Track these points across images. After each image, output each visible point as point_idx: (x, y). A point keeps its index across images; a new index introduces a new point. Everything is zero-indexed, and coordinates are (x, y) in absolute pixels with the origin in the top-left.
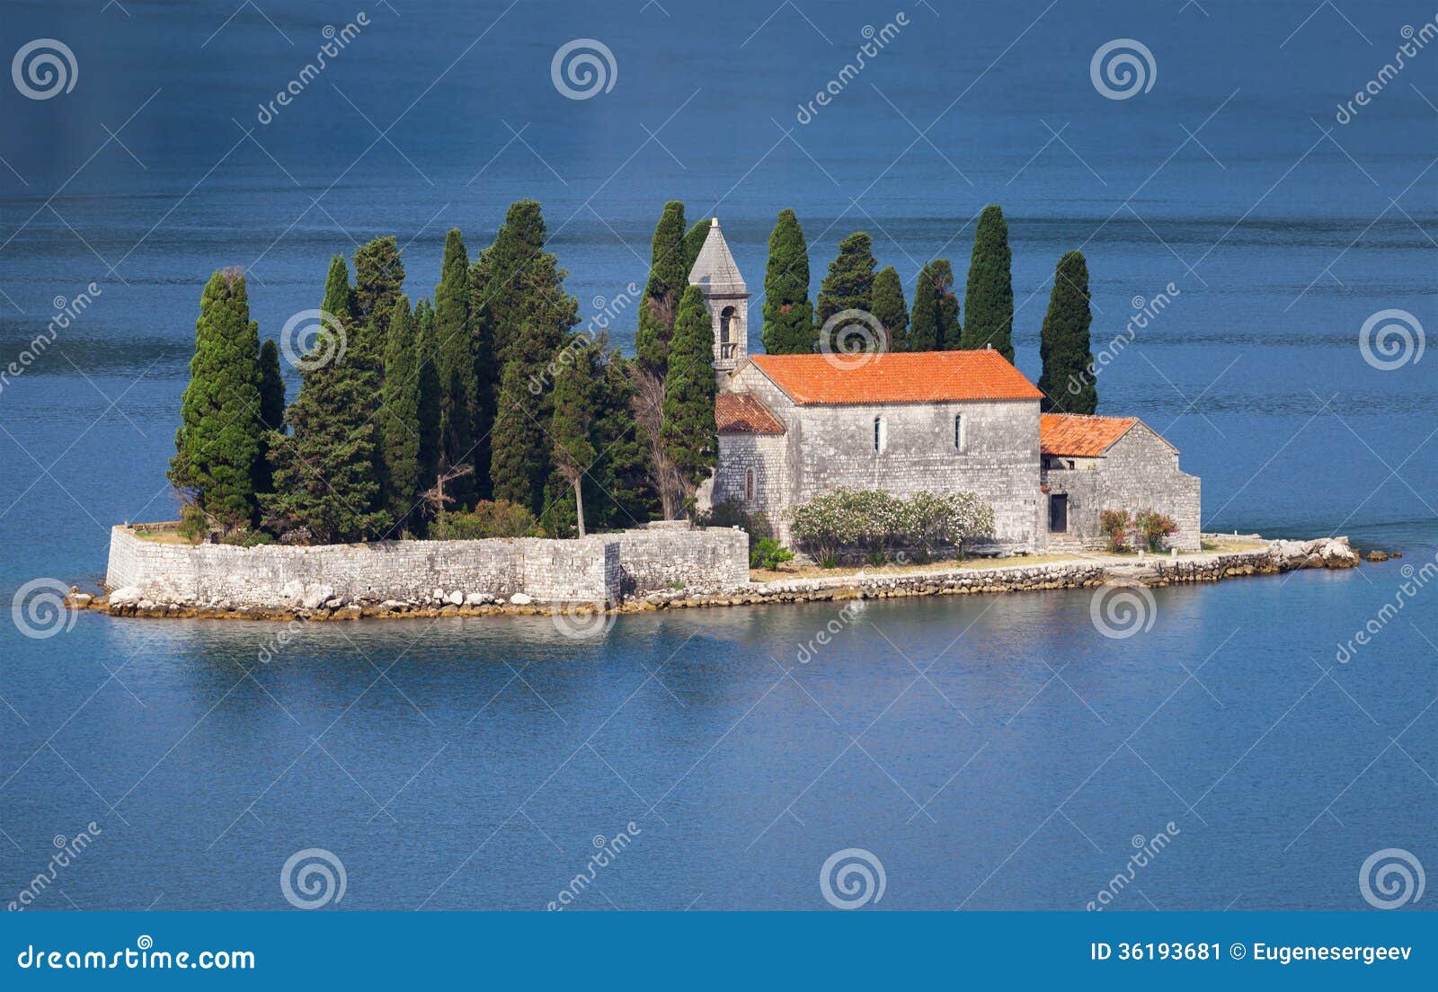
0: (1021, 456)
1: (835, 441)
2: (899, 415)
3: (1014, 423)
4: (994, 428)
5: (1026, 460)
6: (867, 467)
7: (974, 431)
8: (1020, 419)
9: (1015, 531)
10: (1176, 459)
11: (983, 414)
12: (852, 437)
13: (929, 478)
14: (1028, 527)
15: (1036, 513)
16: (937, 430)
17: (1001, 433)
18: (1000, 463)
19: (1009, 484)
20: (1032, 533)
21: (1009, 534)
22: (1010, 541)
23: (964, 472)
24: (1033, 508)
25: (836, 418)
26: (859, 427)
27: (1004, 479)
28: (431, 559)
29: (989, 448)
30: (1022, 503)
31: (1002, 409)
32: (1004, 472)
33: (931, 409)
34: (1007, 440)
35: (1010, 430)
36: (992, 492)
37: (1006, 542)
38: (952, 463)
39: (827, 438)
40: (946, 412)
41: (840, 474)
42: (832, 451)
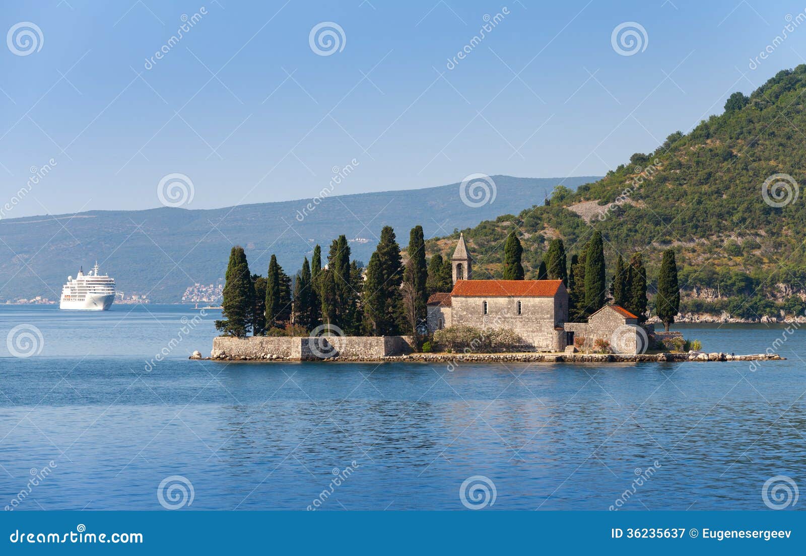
0: (545, 317)
1: (467, 309)
2: (493, 301)
3: (543, 305)
4: (533, 306)
5: (548, 318)
6: (479, 319)
7: (526, 307)
8: (545, 303)
9: (543, 344)
10: (625, 320)
11: (529, 301)
12: (474, 308)
13: (506, 323)
14: (548, 342)
15: (552, 337)
16: (509, 306)
17: (537, 308)
18: (536, 319)
19: (541, 326)
20: (550, 345)
21: (541, 345)
22: (541, 347)
23: (521, 322)
24: (551, 336)
25: (467, 301)
26: (476, 305)
27: (539, 325)
28: (261, 343)
29: (532, 314)
30: (546, 334)
31: (537, 300)
32: (538, 323)
33: (507, 299)
34: (540, 311)
35: (541, 307)
36: (533, 329)
37: (539, 347)
38: (516, 318)
39: (463, 308)
40: (513, 300)
41: (468, 321)
42: (465, 313)
